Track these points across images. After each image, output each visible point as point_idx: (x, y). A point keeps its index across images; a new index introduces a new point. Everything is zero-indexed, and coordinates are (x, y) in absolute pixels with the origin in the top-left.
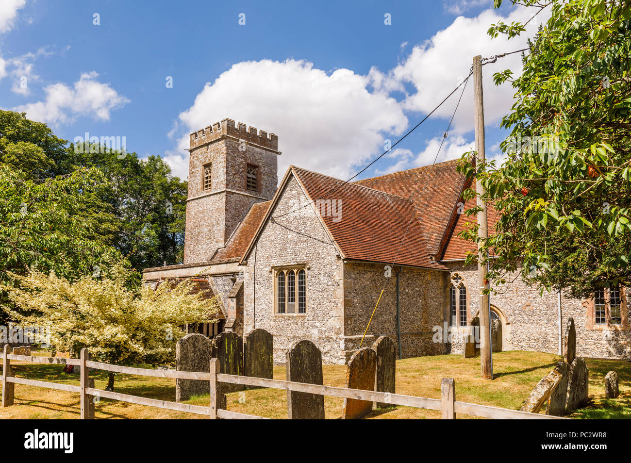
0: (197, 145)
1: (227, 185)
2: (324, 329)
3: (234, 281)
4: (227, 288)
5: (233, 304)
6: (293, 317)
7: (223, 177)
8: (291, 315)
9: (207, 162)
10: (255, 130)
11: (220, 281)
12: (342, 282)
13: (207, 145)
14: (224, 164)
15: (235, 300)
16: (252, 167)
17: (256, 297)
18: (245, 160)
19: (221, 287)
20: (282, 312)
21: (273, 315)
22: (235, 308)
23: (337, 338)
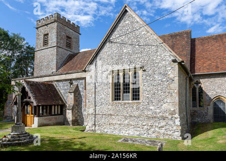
0: (41, 25)
1: (57, 44)
2: (158, 111)
3: (71, 84)
4: (66, 88)
5: (72, 96)
6: (128, 103)
7: (55, 40)
8: (126, 101)
9: (46, 33)
10: (70, 21)
11: (61, 84)
12: (177, 79)
13: (46, 25)
14: (55, 34)
15: (73, 94)
16: (68, 37)
17: (96, 91)
18: (66, 33)
19: (61, 87)
20: (117, 100)
21: (111, 102)
22: (73, 98)
23: (172, 118)
